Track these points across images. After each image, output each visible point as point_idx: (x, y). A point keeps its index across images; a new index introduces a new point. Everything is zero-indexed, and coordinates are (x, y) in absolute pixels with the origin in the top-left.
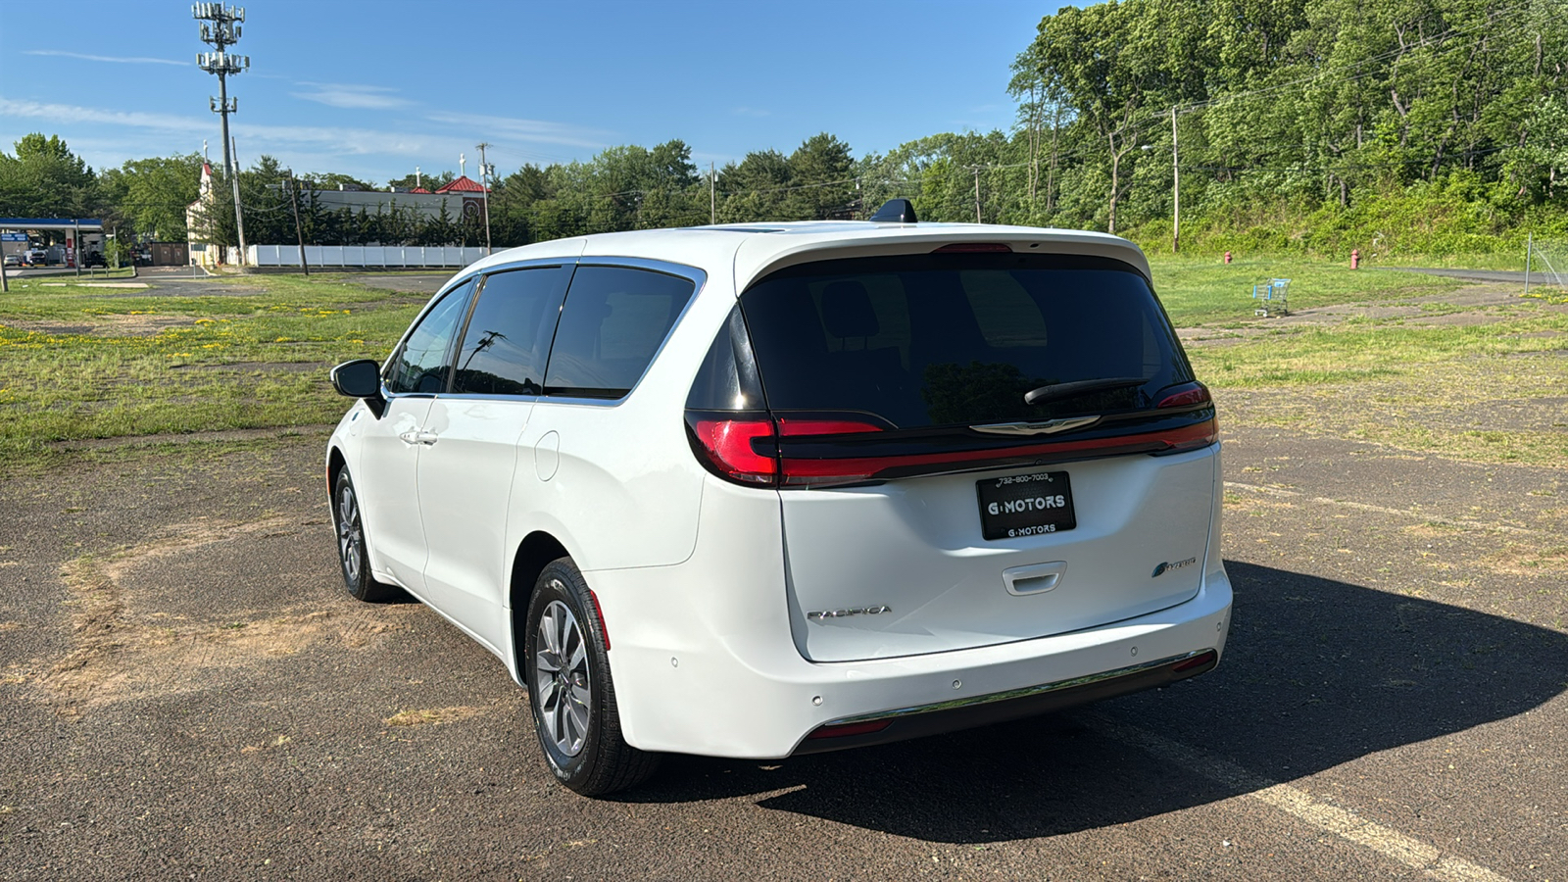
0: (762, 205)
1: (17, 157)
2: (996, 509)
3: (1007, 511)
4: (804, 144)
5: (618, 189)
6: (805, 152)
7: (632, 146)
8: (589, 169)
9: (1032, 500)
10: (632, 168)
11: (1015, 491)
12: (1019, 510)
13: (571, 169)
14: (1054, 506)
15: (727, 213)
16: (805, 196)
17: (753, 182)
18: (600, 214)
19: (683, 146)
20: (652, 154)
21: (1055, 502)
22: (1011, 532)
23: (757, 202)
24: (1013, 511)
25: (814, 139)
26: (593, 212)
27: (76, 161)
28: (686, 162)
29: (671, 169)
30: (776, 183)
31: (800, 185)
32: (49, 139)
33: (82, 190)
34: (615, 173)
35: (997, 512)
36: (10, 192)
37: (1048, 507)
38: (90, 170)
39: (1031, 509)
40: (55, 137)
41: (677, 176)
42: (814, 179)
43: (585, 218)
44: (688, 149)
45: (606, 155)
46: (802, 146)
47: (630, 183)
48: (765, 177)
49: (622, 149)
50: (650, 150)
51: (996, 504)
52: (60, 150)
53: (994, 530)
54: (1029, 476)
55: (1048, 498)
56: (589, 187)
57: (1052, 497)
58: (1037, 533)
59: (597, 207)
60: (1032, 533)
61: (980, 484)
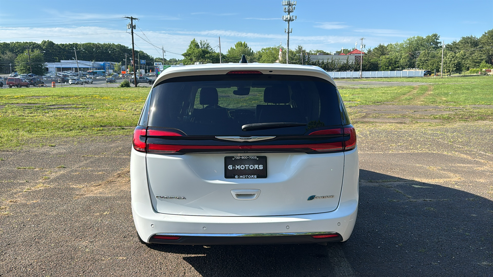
0: (465, 55)
1: (235, 48)
2: (232, 167)
3: (236, 169)
4: (485, 33)
5: (411, 51)
6: (485, 36)
7: (418, 36)
8: (402, 45)
9: (248, 166)
10: (418, 44)
11: (241, 161)
12: (242, 169)
13: (396, 45)
14: (258, 169)
15: (449, 58)
16: (484, 52)
17: (463, 47)
18: (404, 60)
19: (437, 35)
20: (425, 39)
21: (258, 167)
22: (236, 176)
23: (463, 54)
24: (239, 169)
25: (490, 31)
26: (401, 59)
27: (249, 49)
28: (438, 41)
29: (432, 43)
30: (472, 47)
31: (482, 48)
32: (243, 43)
33: (250, 57)
34: (411, 46)
35: (232, 169)
36: (232, 58)
37: (255, 169)
38: (253, 51)
39: (247, 169)
40: (245, 42)
41: (434, 46)
42: (488, 46)
43: (398, 61)
44: (439, 36)
45: (409, 40)
46: (484, 34)
47: (416, 49)
48: (468, 45)
49: (414, 37)
50: (424, 37)
51: (232, 166)
52: (246, 46)
53: (229, 175)
54: (248, 157)
55: (255, 165)
56: (401, 51)
57: (258, 165)
58: (248, 178)
59: (403, 57)
60: (246, 178)
61: (226, 158)
